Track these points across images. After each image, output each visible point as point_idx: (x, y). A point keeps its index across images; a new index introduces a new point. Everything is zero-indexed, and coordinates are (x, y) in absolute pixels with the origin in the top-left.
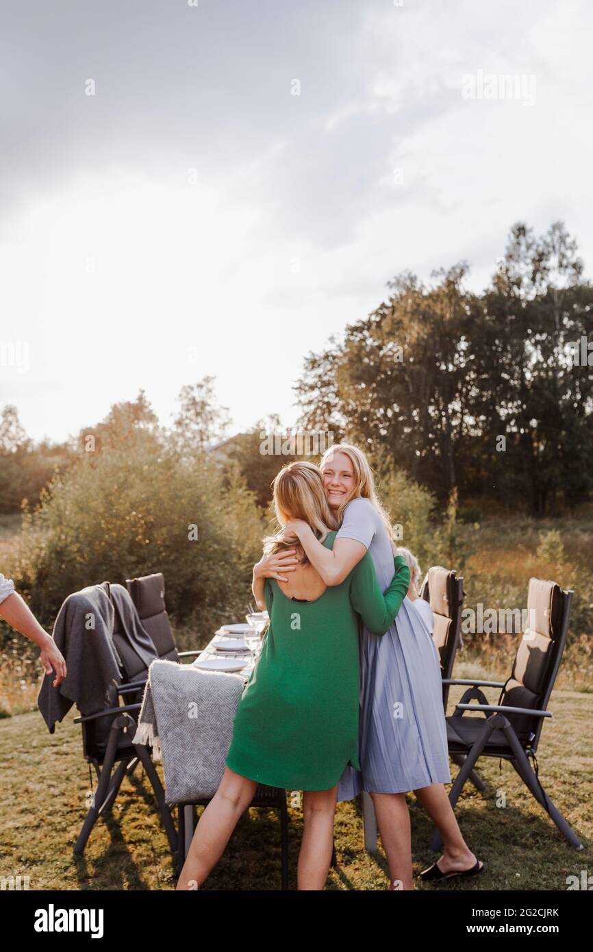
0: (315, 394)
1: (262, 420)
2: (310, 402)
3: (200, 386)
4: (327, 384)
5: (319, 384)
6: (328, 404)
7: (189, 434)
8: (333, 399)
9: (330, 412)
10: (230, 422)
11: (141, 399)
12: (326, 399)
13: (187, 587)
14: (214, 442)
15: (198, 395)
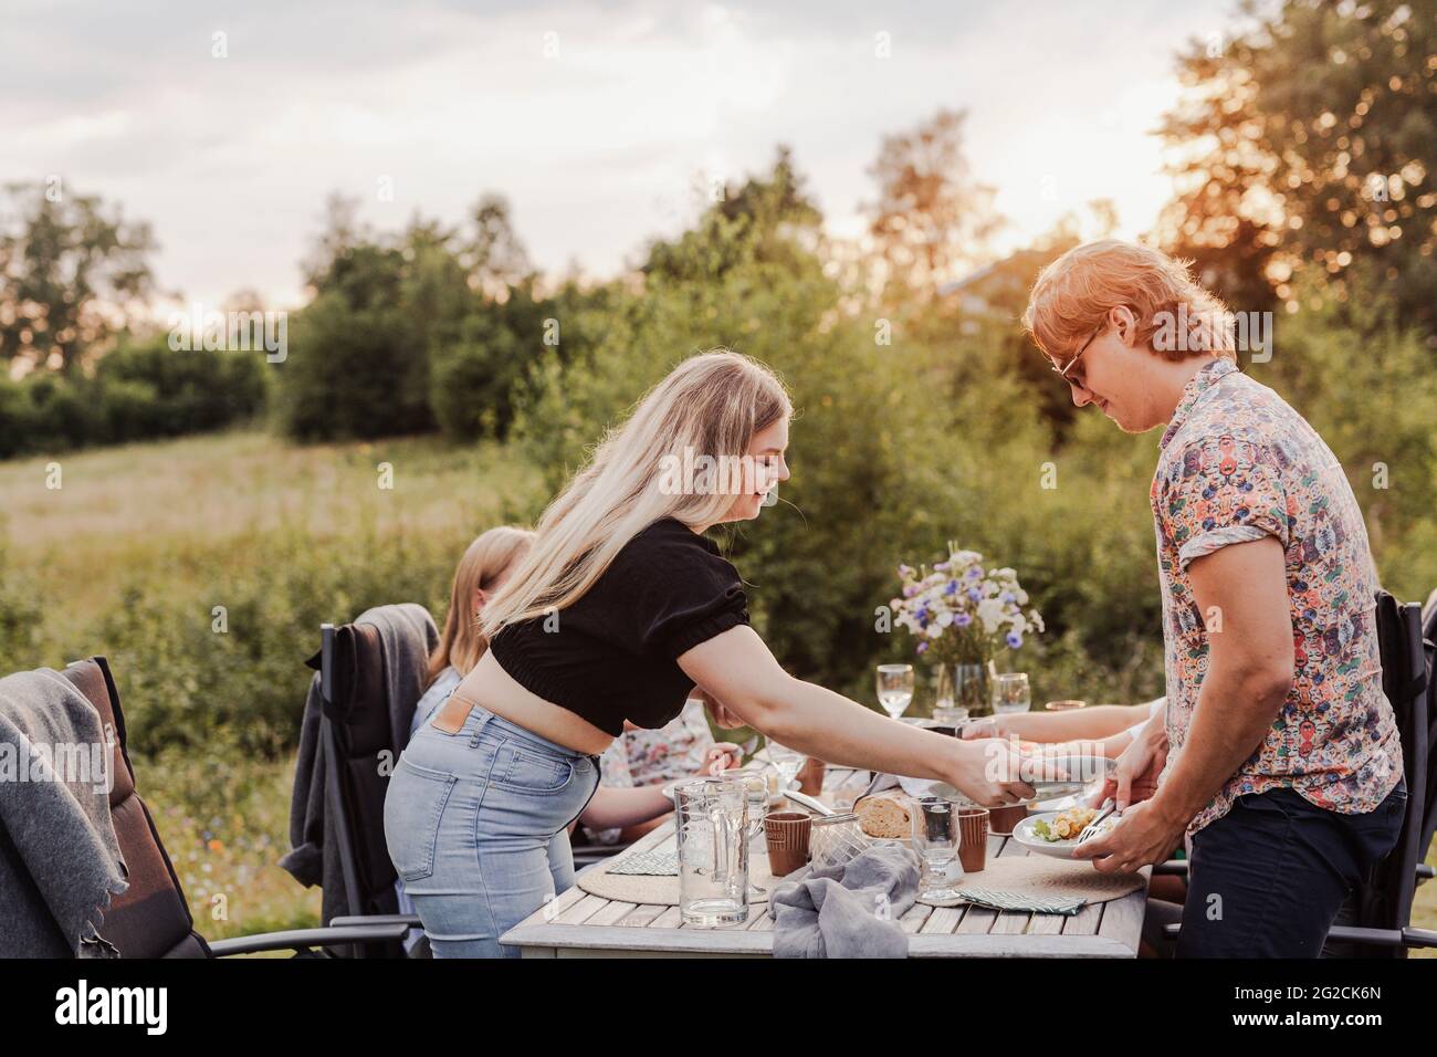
0: (1206, 145)
1: (1071, 215)
2: (1192, 167)
3: (927, 138)
4: (1233, 121)
5: (1217, 121)
6: (1238, 170)
7: (902, 255)
8: (1248, 156)
9: (1241, 190)
10: (1000, 222)
11: (783, 169)
12: (1233, 159)
13: (852, 613)
14: (961, 270)
15: (920, 159)
